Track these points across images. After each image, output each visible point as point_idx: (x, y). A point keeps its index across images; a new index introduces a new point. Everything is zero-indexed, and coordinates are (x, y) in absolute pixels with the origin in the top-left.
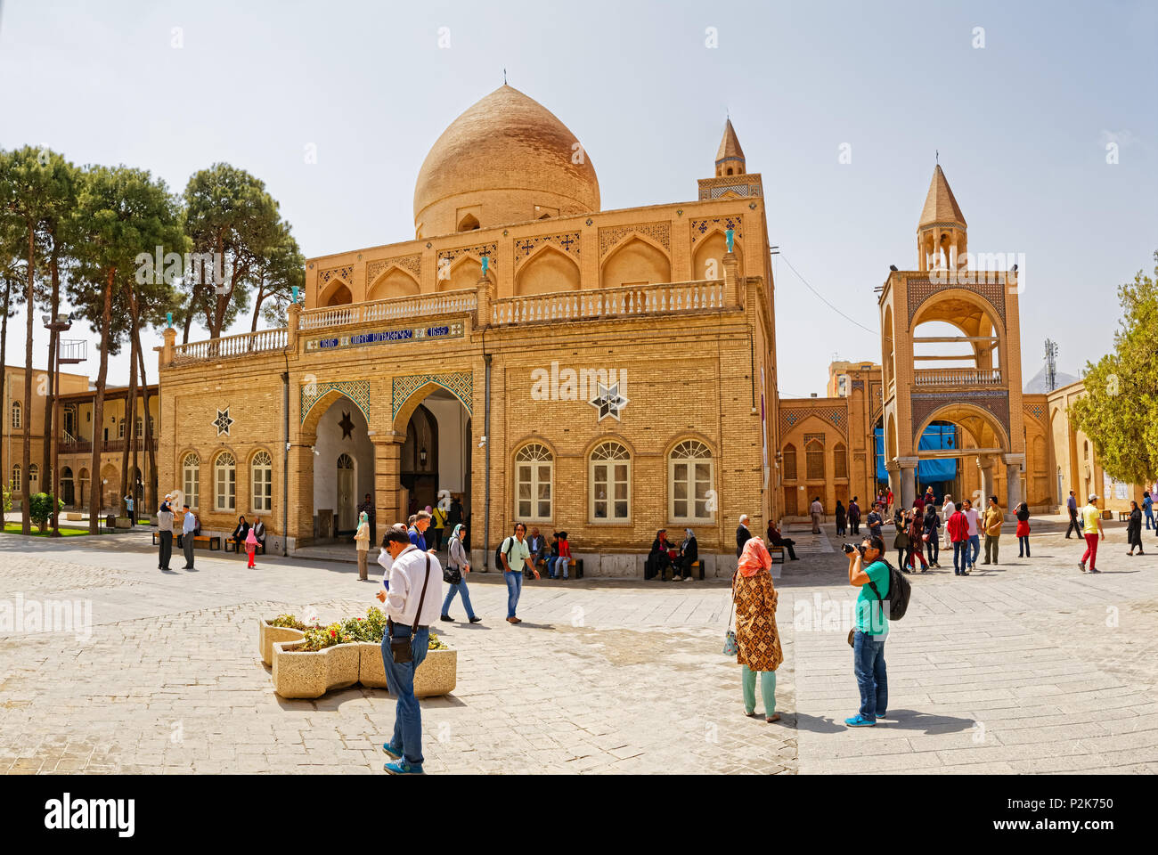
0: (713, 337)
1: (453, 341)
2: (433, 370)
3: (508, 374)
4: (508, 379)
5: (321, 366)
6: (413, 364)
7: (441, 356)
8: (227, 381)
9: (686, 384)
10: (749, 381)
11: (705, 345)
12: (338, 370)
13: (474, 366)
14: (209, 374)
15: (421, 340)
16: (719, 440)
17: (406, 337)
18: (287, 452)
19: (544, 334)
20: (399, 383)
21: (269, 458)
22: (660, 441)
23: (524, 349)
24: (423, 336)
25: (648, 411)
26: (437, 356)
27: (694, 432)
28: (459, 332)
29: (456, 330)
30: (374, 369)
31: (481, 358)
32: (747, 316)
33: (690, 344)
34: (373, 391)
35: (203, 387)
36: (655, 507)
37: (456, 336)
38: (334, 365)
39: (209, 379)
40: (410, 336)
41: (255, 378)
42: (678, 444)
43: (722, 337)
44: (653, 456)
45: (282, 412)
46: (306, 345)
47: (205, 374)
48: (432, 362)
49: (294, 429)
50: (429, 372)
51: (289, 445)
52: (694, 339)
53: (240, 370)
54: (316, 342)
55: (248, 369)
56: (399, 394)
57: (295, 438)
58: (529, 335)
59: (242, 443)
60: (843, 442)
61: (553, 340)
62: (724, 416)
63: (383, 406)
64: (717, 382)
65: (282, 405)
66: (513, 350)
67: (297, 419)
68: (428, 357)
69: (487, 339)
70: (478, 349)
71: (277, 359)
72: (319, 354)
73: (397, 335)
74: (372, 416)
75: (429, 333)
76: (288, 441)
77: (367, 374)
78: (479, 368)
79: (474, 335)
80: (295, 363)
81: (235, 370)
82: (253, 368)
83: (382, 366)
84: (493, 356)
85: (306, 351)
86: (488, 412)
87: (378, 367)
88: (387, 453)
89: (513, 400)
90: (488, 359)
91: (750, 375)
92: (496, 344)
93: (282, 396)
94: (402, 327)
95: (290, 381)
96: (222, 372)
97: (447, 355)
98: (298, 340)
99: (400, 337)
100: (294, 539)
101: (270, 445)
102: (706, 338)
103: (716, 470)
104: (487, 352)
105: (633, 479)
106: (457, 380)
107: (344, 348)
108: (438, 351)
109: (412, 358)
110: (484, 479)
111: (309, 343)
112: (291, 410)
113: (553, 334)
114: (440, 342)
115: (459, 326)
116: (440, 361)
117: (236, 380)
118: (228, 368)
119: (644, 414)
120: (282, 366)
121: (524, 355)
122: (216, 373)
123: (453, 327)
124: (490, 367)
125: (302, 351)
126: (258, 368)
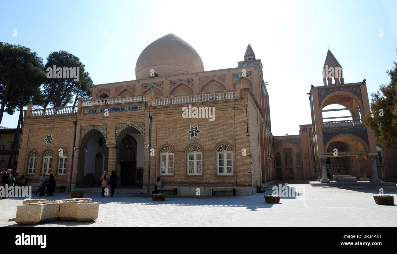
0: (232, 109)
1: (138, 111)
2: (130, 122)
3: (158, 123)
4: (158, 124)
5: (89, 120)
6: (123, 119)
7: (134, 116)
8: (52, 124)
9: (223, 125)
10: (246, 123)
11: (229, 112)
12: (96, 121)
13: (146, 120)
14: (45, 121)
15: (127, 111)
16: (234, 145)
17: (121, 110)
18: (74, 151)
19: (171, 109)
20: (118, 126)
21: (66, 153)
22: (213, 145)
23: (164, 114)
24: (127, 109)
25: (208, 135)
26: (132, 116)
27: (225, 142)
28: (141, 108)
29: (139, 107)
30: (109, 121)
31: (148, 117)
32: (245, 101)
33: (224, 111)
34: (108, 129)
35: (42, 126)
36: (211, 169)
37: (139, 110)
38: (94, 119)
39: (44, 123)
40: (123, 109)
41: (63, 123)
42: (220, 146)
43: (235, 108)
44: (211, 151)
45: (73, 136)
46: (84, 112)
47: (43, 121)
48: (130, 118)
49: (77, 142)
50: (129, 122)
51: (75, 148)
52: (225, 109)
53: (57, 120)
54: (88, 111)
55: (61, 120)
56: (118, 130)
57: (77, 145)
58: (166, 109)
59: (56, 147)
60: (299, 152)
61: (174, 111)
62: (236, 136)
63: (112, 134)
64: (234, 124)
65: (73, 133)
66: (160, 114)
67: (79, 139)
68: (129, 117)
69: (151, 110)
70: (147, 114)
71: (73, 117)
72: (88, 115)
73: (118, 109)
74: (107, 138)
75: (130, 108)
76: (74, 147)
77: (106, 123)
78: (147, 120)
79: (146, 109)
80: (79, 118)
81: (56, 120)
82: (63, 120)
83: (112, 120)
84: (153, 116)
85: (84, 114)
86: (150, 136)
87: (110, 120)
88: (113, 151)
89: (159, 132)
90: (151, 118)
91: (246, 121)
92: (154, 112)
93: (74, 130)
94: (120, 106)
95: (77, 125)
96: (50, 120)
97: (136, 116)
98: (81, 110)
99: (119, 110)
100: (74, 184)
101: (67, 148)
102: (230, 109)
103: (234, 156)
104: (150, 115)
105: (203, 159)
106: (139, 125)
107: (99, 113)
108: (132, 115)
109: (123, 117)
110: (148, 160)
111: (85, 111)
112: (77, 135)
113: (174, 109)
114: (134, 112)
115: (141, 106)
116: (133, 118)
117: (56, 124)
118: (53, 119)
119: (207, 136)
120: (75, 119)
121: (164, 116)
122: (48, 121)
123: (139, 106)
124: (151, 120)
125: (82, 114)
126: (65, 119)
